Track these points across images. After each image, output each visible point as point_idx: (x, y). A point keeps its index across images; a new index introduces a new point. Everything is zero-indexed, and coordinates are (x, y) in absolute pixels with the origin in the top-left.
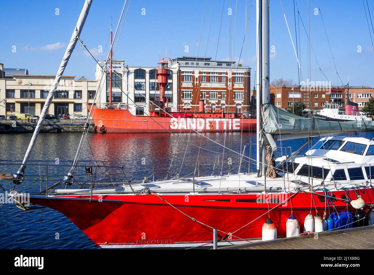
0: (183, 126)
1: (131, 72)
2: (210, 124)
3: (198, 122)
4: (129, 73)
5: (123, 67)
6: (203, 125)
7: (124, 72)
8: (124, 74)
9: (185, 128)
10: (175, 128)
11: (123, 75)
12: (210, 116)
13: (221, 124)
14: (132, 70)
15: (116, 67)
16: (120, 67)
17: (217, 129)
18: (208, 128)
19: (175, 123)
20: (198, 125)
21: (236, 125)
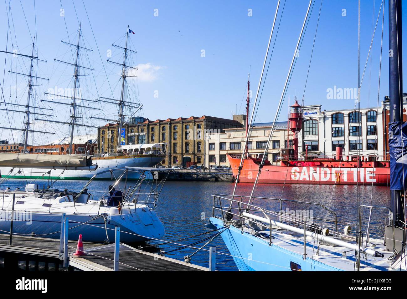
0: (305, 177)
1: (327, 117)
2: (336, 175)
3: (323, 172)
4: (326, 119)
5: (319, 113)
6: (328, 175)
7: (320, 118)
8: (320, 119)
9: (308, 179)
10: (297, 179)
11: (319, 121)
12: (343, 165)
13: (350, 174)
14: (329, 114)
15: (312, 113)
16: (316, 113)
17: (344, 181)
18: (334, 179)
19: (297, 174)
20: (322, 175)
21: (370, 177)
